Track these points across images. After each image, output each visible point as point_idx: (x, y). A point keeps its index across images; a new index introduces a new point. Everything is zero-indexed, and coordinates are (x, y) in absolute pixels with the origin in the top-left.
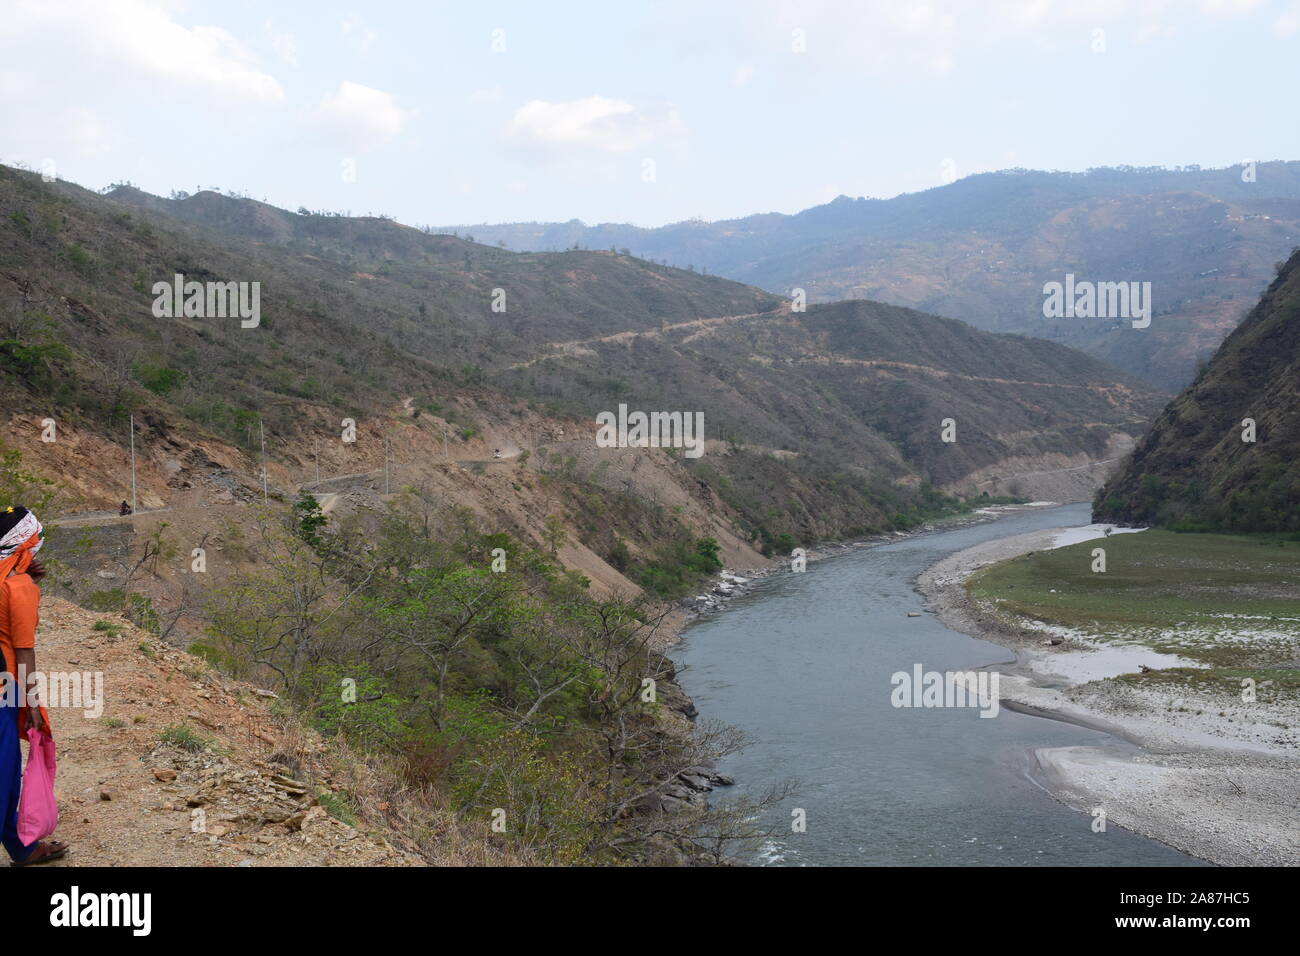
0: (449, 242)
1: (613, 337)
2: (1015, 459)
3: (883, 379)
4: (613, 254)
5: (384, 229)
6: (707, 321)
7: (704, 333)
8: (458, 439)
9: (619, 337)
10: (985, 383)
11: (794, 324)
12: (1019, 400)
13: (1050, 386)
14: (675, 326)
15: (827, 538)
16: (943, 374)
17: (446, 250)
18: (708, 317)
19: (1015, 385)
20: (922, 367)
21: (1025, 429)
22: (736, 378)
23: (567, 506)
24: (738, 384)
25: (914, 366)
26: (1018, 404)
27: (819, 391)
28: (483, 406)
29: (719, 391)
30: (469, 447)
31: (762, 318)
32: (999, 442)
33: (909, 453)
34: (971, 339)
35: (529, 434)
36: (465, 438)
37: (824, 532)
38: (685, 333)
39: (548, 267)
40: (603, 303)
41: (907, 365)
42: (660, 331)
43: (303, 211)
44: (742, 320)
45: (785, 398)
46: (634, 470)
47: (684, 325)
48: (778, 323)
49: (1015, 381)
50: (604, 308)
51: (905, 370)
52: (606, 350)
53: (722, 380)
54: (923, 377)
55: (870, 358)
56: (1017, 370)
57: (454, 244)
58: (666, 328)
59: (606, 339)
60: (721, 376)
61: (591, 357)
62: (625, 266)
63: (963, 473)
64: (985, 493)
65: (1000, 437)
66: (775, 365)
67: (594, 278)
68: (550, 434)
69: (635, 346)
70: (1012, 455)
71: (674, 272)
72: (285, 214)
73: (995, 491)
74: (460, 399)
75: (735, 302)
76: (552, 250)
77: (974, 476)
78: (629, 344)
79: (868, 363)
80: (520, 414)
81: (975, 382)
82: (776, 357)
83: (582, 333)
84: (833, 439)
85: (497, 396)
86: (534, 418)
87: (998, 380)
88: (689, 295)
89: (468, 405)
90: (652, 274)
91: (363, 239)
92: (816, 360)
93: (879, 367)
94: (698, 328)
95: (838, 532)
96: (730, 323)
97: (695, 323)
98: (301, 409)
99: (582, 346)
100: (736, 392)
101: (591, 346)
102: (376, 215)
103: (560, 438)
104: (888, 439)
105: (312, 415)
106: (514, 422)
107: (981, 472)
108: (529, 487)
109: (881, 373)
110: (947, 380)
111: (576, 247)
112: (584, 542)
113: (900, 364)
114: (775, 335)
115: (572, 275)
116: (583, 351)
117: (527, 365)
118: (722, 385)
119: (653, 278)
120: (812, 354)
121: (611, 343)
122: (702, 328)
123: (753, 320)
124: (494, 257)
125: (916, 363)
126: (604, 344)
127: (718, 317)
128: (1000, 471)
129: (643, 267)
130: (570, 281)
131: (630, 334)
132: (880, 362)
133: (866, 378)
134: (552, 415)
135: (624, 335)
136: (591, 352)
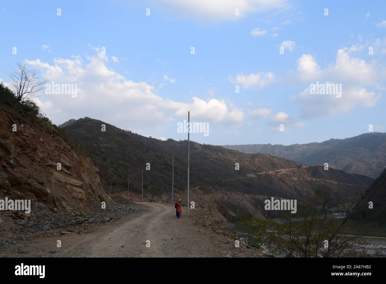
0: (233, 151)
1: (261, 173)
3: (321, 184)
4: (266, 154)
5: (220, 148)
7: (283, 172)
8: (203, 194)
9: (262, 173)
10: (346, 185)
11: (304, 171)
12: (354, 189)
14: (277, 171)
16: (336, 183)
17: (232, 153)
18: (285, 169)
19: (354, 186)
20: (331, 181)
22: (287, 183)
23: (218, 206)
24: (287, 184)
25: (329, 181)
27: (306, 186)
28: (214, 188)
30: (204, 195)
31: (298, 169)
34: (345, 175)
35: (222, 193)
36: (204, 194)
38: (279, 172)
39: (252, 157)
40: (262, 165)
42: (274, 172)
43: (204, 144)
44: (293, 169)
45: (297, 187)
46: (242, 201)
47: (279, 170)
48: (301, 170)
49: (354, 185)
51: (327, 182)
52: (259, 176)
53: (283, 183)
54: (331, 183)
56: (355, 182)
57: (234, 152)
58: (275, 171)
59: (259, 174)
61: (255, 177)
62: (268, 157)
64: (341, 210)
66: (298, 180)
67: (261, 160)
68: (227, 194)
69: (265, 175)
71: (279, 158)
72: (201, 145)
74: (210, 187)
75: (292, 166)
76: (254, 153)
78: (264, 175)
79: (319, 180)
80: (221, 190)
81: (344, 185)
82: (299, 178)
83: (254, 172)
84: (306, 196)
85: (218, 186)
86: (224, 191)
87: (350, 185)
88: (281, 164)
89: (211, 188)
91: (215, 150)
92: (307, 179)
93: (321, 181)
94: (282, 171)
96: (290, 170)
97: (282, 170)
99: (254, 175)
100: (285, 185)
101: (256, 175)
102: (219, 145)
103: (229, 194)
106: (220, 192)
108: (211, 202)
109: (322, 182)
110: (337, 184)
111: (259, 153)
112: (219, 212)
113: (326, 180)
114: (299, 173)
115: (256, 159)
116: (254, 176)
117: (233, 180)
118: (282, 184)
119: (274, 160)
120: (307, 177)
121: (260, 175)
122: (283, 171)
123: (295, 169)
124: (241, 154)
125: (330, 180)
127: (288, 169)
129: (273, 157)
130: (256, 160)
131: (264, 172)
132: (321, 180)
133: (318, 183)
134: (228, 190)
135: (263, 173)
136: (256, 176)
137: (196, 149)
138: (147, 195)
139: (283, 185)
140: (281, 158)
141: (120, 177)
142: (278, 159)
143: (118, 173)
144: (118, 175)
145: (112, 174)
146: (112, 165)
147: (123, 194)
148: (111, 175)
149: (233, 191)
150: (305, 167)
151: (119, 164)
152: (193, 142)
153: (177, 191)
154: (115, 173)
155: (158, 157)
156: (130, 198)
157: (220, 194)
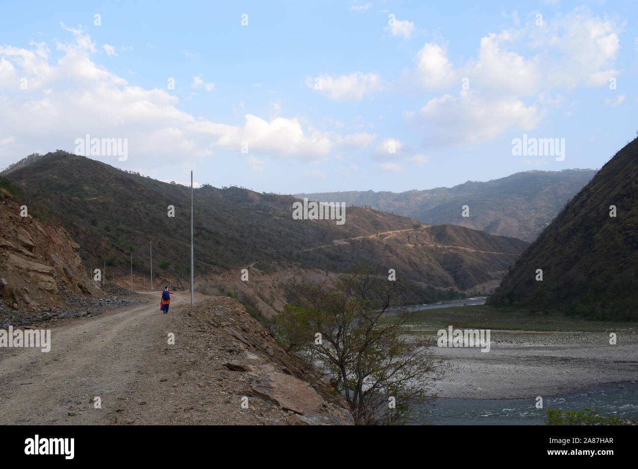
2: (494, 281)
3: (451, 252)
4: (365, 208)
5: (290, 199)
6: (394, 232)
7: (392, 236)
8: (261, 274)
9: (357, 238)
10: (489, 254)
11: (424, 233)
12: (500, 260)
13: (514, 255)
14: (382, 233)
15: (394, 305)
16: (473, 251)
18: (394, 230)
20: (466, 248)
21: (500, 270)
22: (397, 252)
23: (285, 293)
24: (397, 254)
25: (463, 248)
26: (500, 261)
27: (427, 256)
28: (279, 264)
29: (389, 257)
30: (264, 277)
31: (414, 230)
32: (488, 275)
33: (456, 278)
34: (487, 238)
35: (293, 272)
36: (263, 275)
37: (393, 303)
38: (385, 236)
40: (359, 225)
41: (460, 247)
42: (377, 235)
43: (264, 193)
44: (406, 231)
45: (413, 259)
46: (324, 283)
47: (385, 233)
48: (419, 232)
49: (501, 253)
50: (358, 227)
51: (459, 249)
52: (353, 243)
53: (391, 253)
54: (465, 252)
55: (447, 245)
56: (502, 249)
58: (379, 235)
59: (353, 239)
60: (391, 251)
61: (347, 245)
62: (369, 212)
63: (474, 285)
64: (479, 293)
65: (489, 273)
66: (415, 248)
67: (357, 217)
68: (300, 273)
69: (362, 241)
70: (492, 279)
72: (258, 194)
73: (484, 292)
75: (405, 225)
77: (477, 286)
78: (360, 241)
79: (446, 247)
80: (291, 267)
81: (485, 254)
82: (415, 245)
83: (346, 236)
84: (427, 273)
85: (286, 261)
86: (295, 268)
87: (494, 253)
88: (389, 222)
89: (275, 264)
90: (377, 215)
91: (282, 202)
92: (429, 246)
93: (450, 248)
94: (390, 234)
95: (399, 303)
96: (402, 232)
97: (389, 232)
98: (211, 268)
99: (345, 241)
100: (395, 257)
101: (348, 241)
103: (304, 274)
104: (449, 273)
105: (214, 269)
106: (289, 269)
107: (481, 285)
108: (275, 287)
109: (451, 250)
110: (474, 253)
113: (458, 247)
114: (417, 236)
116: (345, 243)
117: (312, 250)
118: (390, 254)
120: (428, 243)
121: (355, 240)
122: (391, 234)
123: (410, 230)
126: (352, 241)
127: (398, 230)
128: (488, 285)
129: (374, 212)
130: (348, 218)
131: (361, 237)
132: (451, 246)
133: (445, 252)
134: (302, 267)
135: (359, 237)
136: (347, 243)
137: (251, 201)
138: (167, 279)
139: (392, 256)
140: (389, 214)
141: (122, 251)
142: (384, 215)
143: (118, 246)
144: (117, 248)
145: (108, 248)
146: (108, 231)
147: (127, 280)
148: (106, 249)
149: (310, 269)
150: (425, 227)
151: (118, 230)
152: (246, 190)
153: (218, 272)
154: (113, 246)
155: (186, 216)
156: (139, 285)
157: (289, 273)
